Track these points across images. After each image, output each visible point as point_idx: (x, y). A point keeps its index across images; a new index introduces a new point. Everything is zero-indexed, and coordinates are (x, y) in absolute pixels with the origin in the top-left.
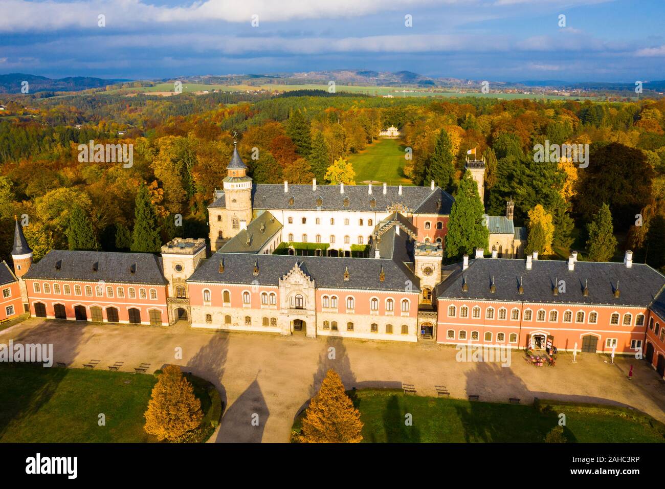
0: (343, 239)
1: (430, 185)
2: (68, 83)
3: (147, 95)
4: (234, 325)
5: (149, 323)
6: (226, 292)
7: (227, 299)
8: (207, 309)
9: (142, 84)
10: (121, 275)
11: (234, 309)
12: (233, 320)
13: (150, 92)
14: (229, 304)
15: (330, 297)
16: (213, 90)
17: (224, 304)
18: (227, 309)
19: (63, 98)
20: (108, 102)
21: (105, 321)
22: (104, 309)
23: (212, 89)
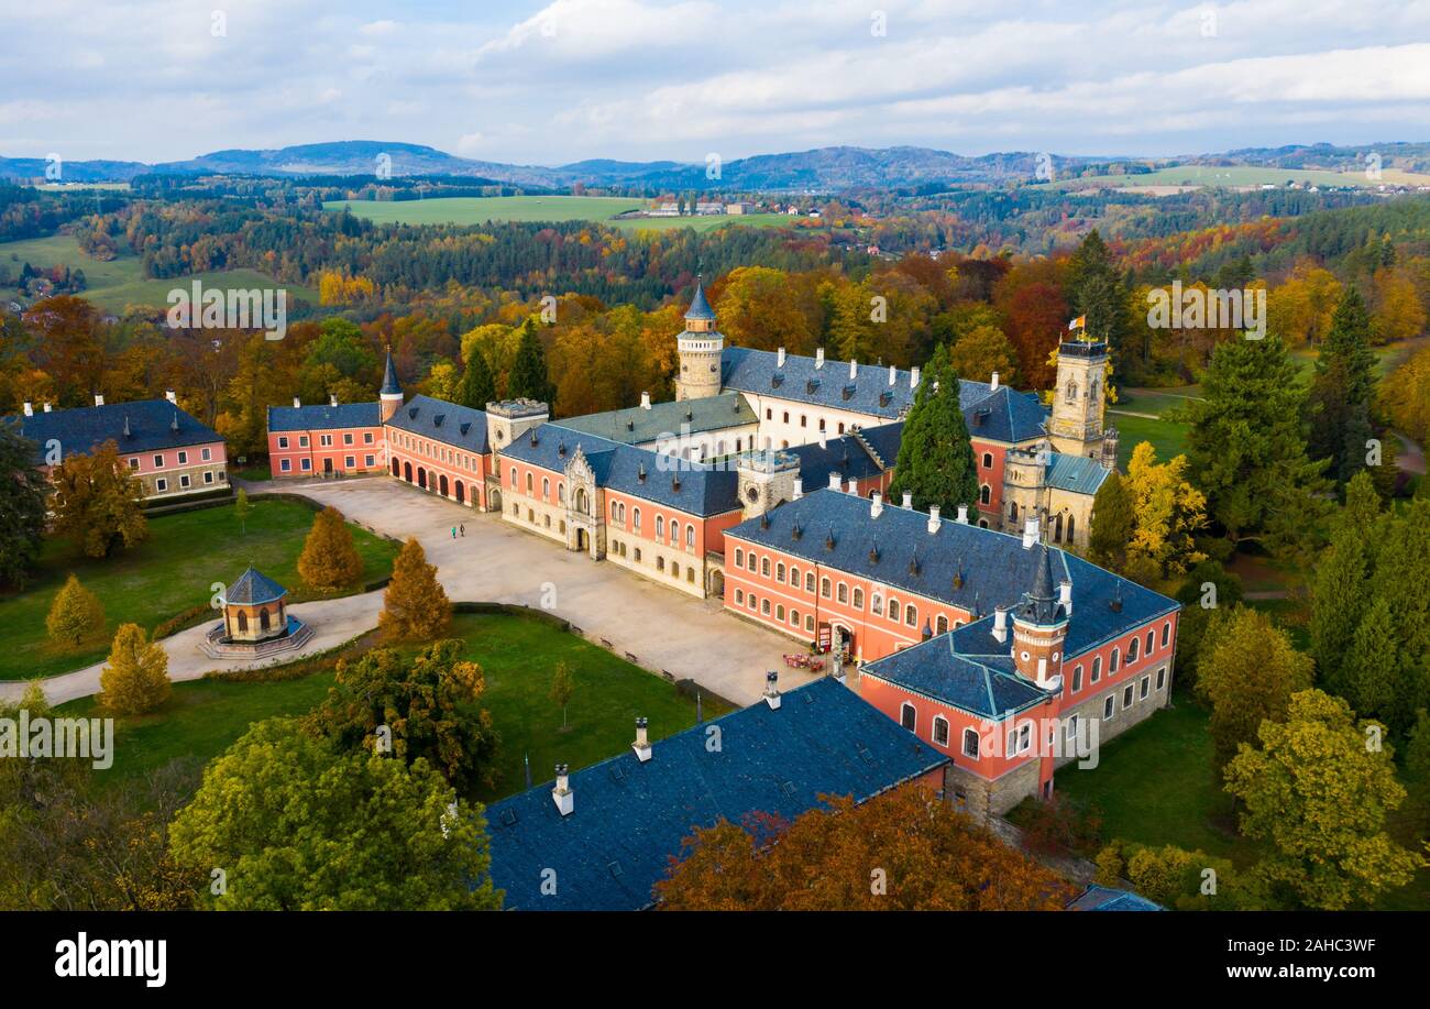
2: (992, 165)
3: (1121, 194)
4: (536, 524)
5: (470, 504)
6: (529, 475)
7: (530, 486)
8: (515, 495)
9: (1125, 168)
11: (535, 502)
12: (536, 518)
13: (1136, 185)
14: (532, 494)
15: (618, 504)
16: (1291, 182)
17: (528, 493)
18: (530, 499)
19: (950, 197)
20: (1033, 205)
21: (439, 492)
22: (438, 476)
23: (1289, 179)
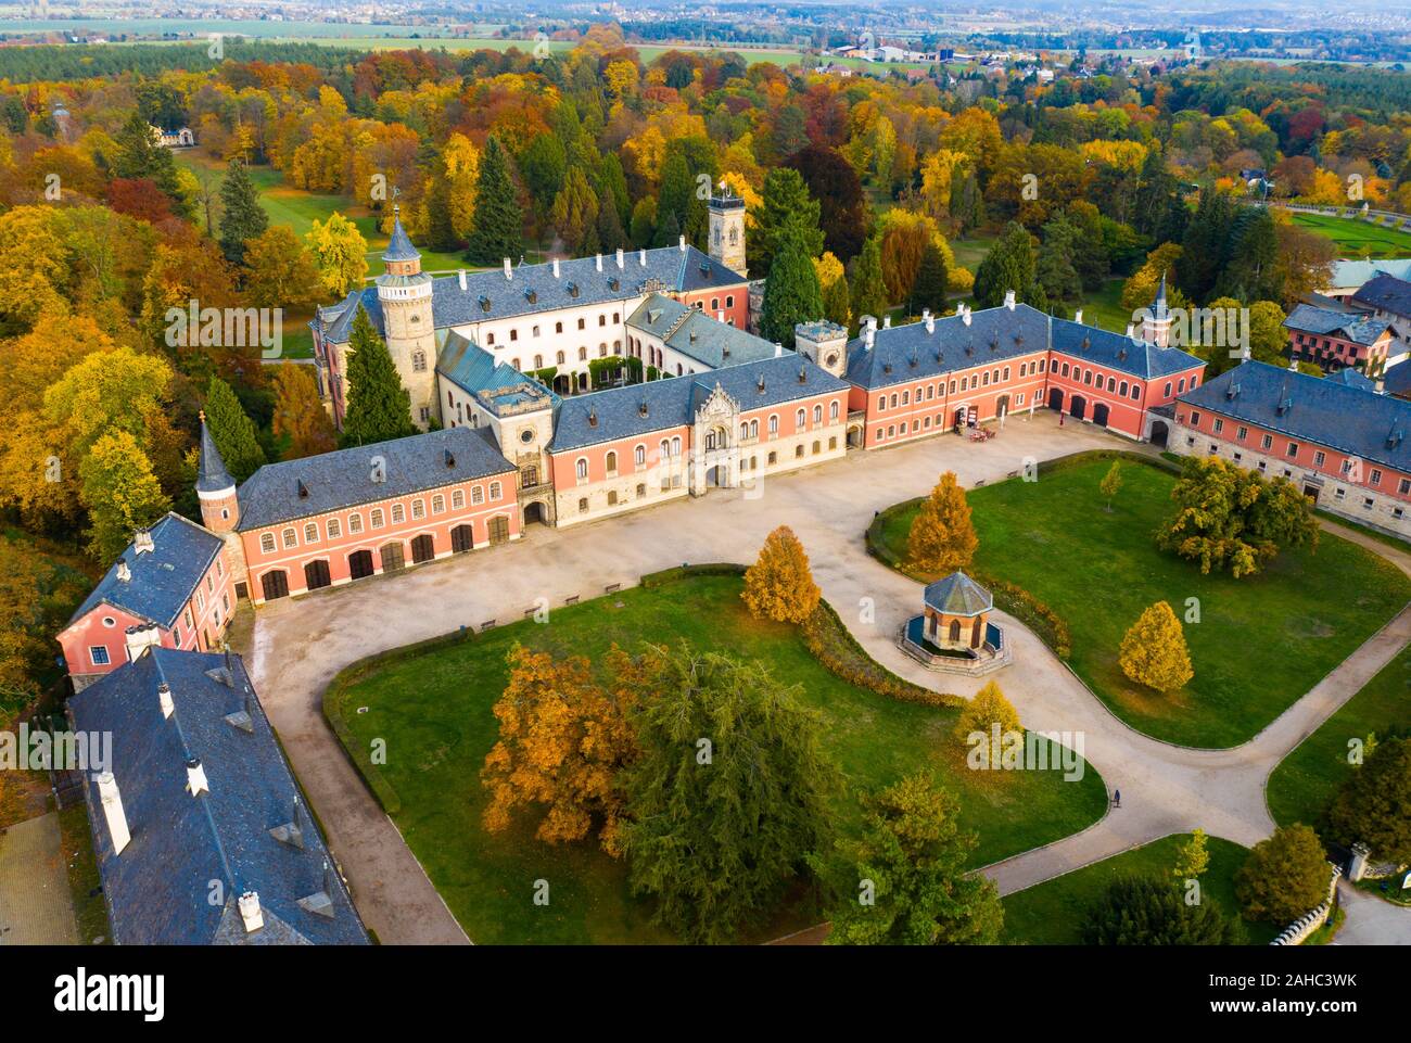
0: (577, 355)
1: (678, 244)
4: (621, 503)
5: (487, 544)
6: (612, 454)
7: (611, 466)
8: (584, 489)
10: (431, 475)
11: (622, 479)
12: (620, 497)
14: (616, 473)
15: (749, 423)
17: (608, 475)
18: (614, 481)
21: (409, 564)
22: (407, 543)
